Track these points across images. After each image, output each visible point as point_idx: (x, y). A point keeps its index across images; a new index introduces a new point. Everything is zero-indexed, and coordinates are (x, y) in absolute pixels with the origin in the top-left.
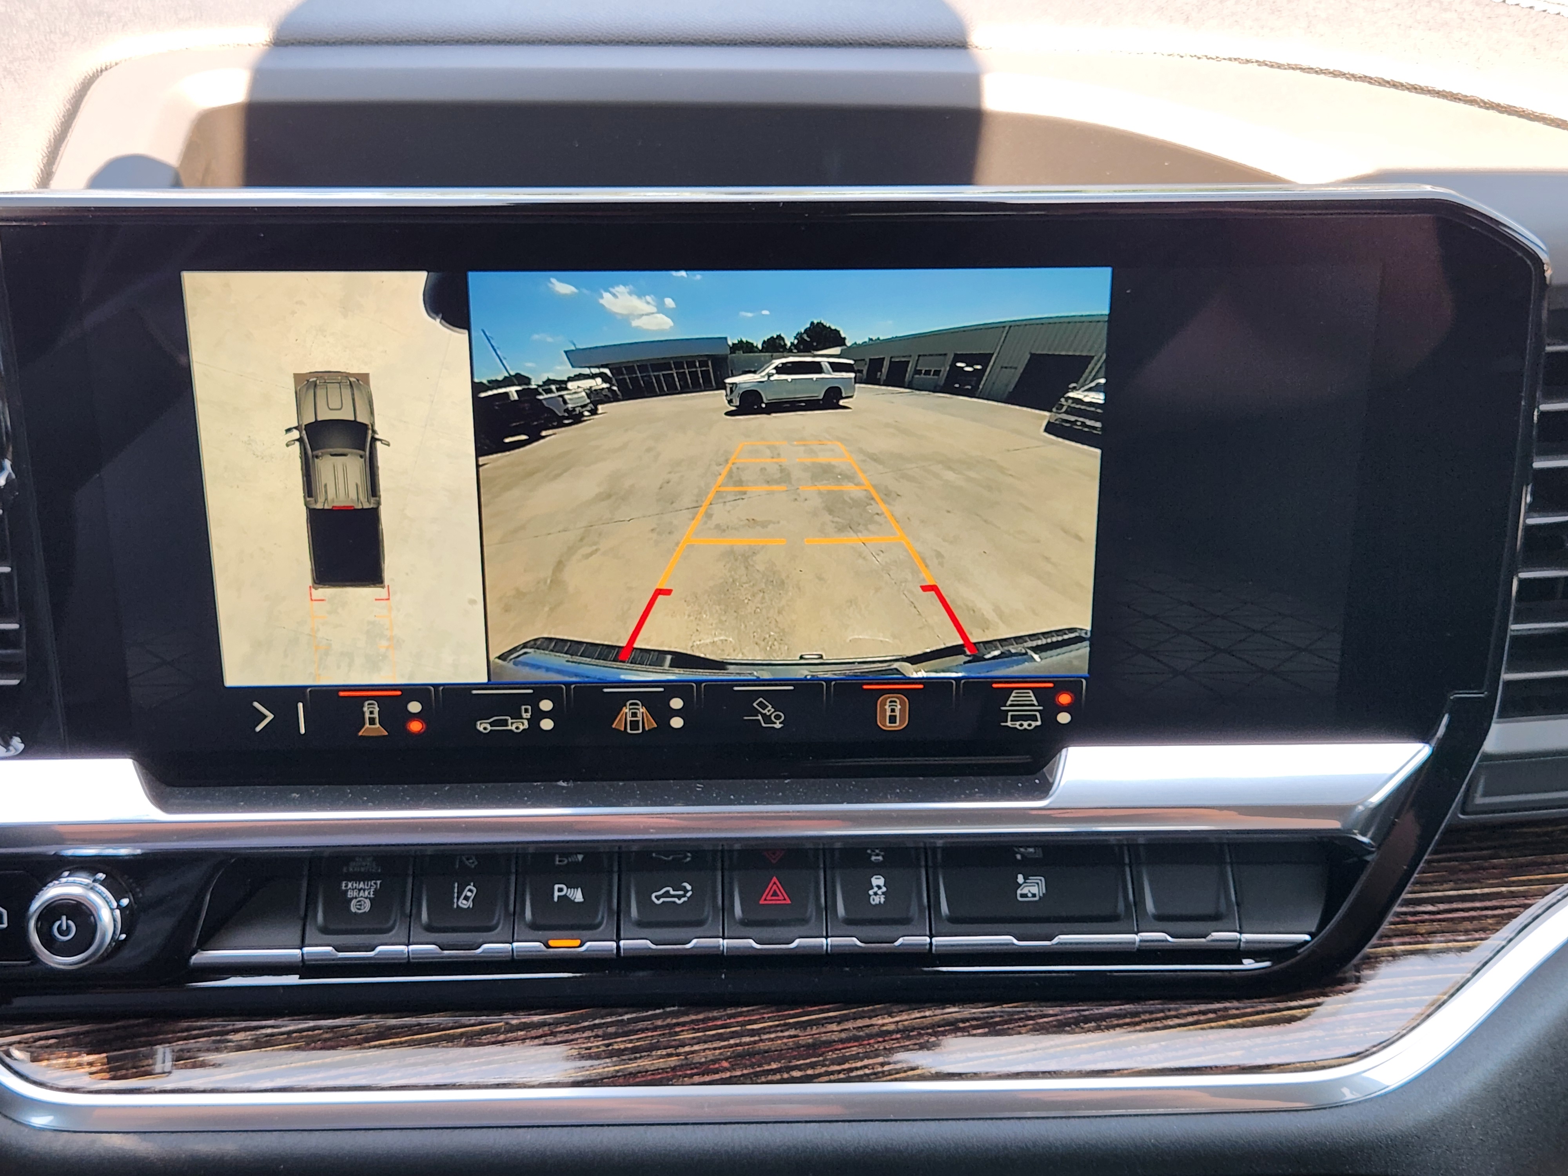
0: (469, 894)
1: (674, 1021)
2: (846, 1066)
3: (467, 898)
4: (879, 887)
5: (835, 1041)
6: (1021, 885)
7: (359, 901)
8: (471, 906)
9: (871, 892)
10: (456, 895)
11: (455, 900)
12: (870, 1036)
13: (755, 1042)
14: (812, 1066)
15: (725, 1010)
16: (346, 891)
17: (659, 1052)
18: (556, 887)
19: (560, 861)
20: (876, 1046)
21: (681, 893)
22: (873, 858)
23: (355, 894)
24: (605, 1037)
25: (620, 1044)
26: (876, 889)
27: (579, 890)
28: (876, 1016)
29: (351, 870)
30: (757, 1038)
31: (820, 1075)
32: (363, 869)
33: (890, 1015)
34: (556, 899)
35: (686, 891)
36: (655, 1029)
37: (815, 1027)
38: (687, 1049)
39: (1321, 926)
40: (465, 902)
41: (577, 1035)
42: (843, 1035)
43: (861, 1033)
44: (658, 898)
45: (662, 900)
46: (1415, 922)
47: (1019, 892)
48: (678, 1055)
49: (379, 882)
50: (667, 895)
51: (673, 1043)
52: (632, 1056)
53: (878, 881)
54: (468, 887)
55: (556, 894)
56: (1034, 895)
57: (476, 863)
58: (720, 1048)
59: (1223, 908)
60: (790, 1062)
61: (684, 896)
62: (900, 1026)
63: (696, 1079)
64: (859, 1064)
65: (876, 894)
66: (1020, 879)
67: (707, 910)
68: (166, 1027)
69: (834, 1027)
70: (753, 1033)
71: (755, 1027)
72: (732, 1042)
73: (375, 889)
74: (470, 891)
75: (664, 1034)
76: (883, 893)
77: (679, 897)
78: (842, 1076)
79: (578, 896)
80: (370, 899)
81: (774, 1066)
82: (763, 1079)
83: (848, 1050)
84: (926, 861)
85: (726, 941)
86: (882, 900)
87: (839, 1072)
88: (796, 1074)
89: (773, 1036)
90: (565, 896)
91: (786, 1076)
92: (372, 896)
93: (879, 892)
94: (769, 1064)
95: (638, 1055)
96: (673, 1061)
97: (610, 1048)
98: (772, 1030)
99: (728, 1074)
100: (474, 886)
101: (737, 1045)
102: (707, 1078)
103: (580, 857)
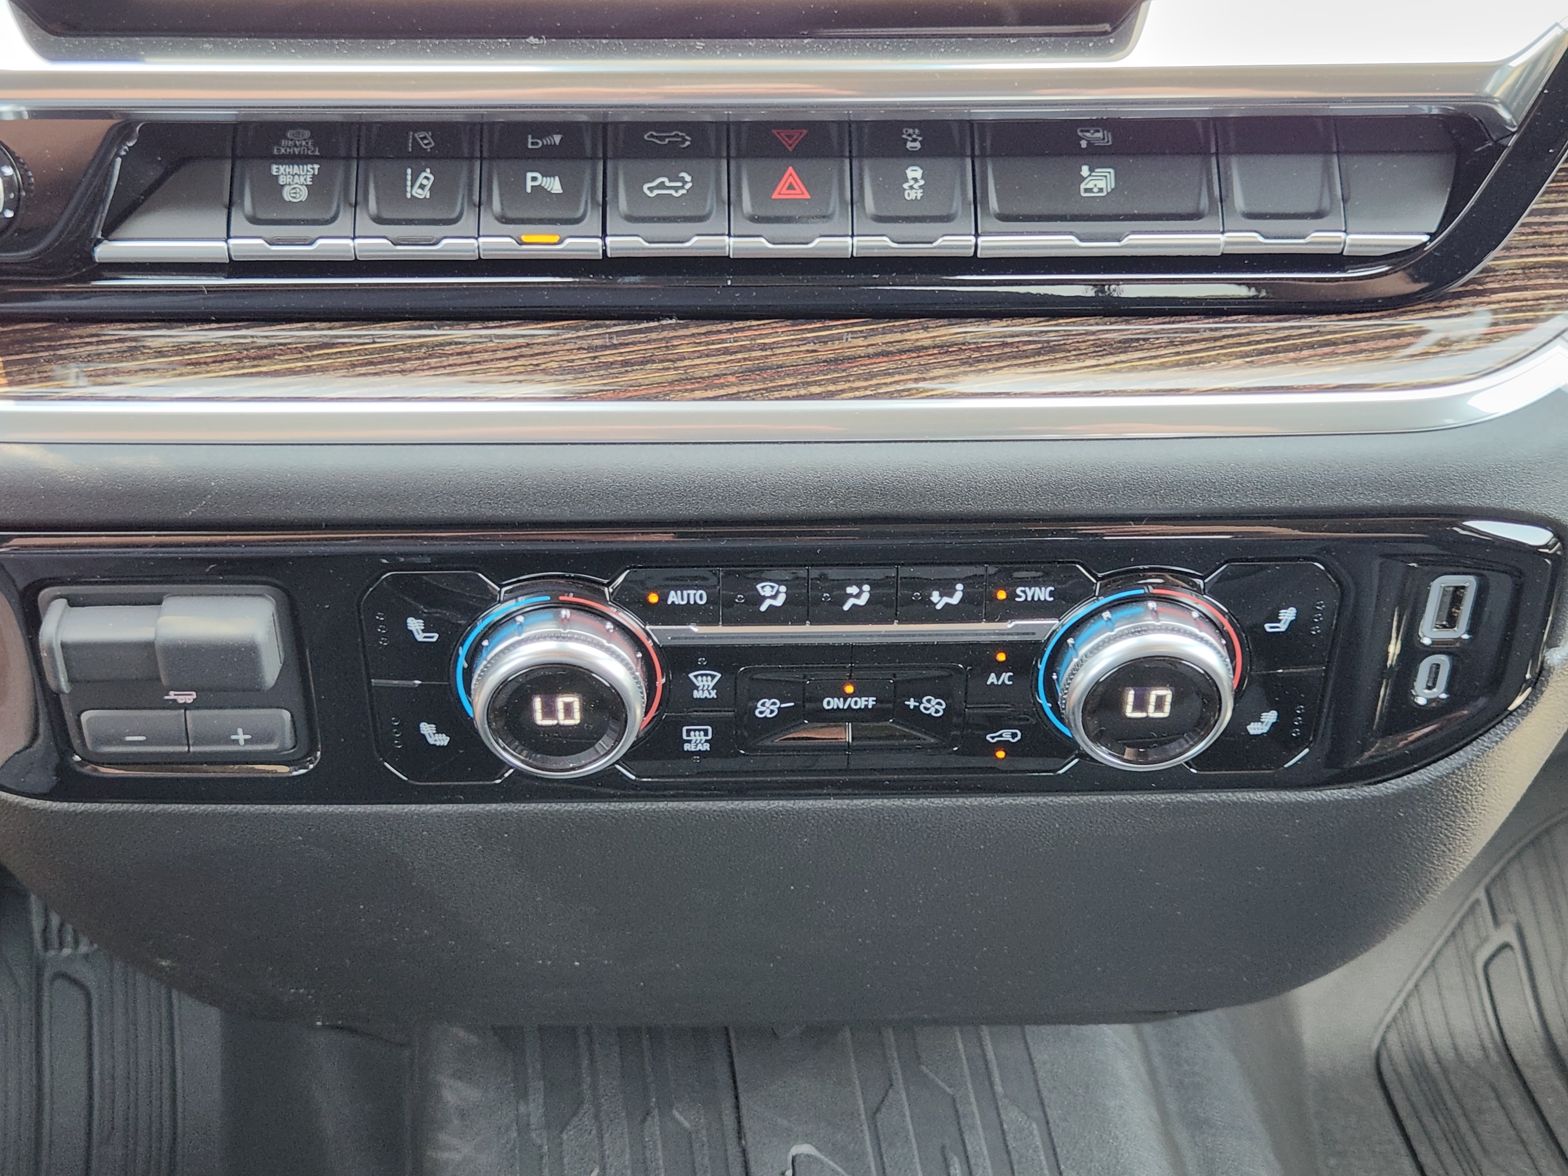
0: (425, 182)
1: (671, 334)
2: (874, 382)
3: (422, 187)
4: (916, 180)
5: (860, 357)
6: (1085, 179)
7: (294, 188)
8: (428, 196)
9: (906, 186)
10: (409, 183)
11: (409, 189)
12: (901, 352)
13: (766, 357)
14: (834, 381)
15: (731, 324)
16: (277, 176)
17: (654, 366)
18: (530, 175)
19: (533, 144)
20: (909, 362)
21: (679, 184)
22: (909, 145)
23: (289, 179)
24: (590, 349)
25: (608, 356)
26: (912, 182)
27: (557, 178)
28: (909, 331)
29: (283, 150)
30: (768, 353)
31: (843, 391)
32: (297, 151)
33: (926, 329)
34: (529, 190)
35: (685, 182)
36: (649, 342)
37: (837, 342)
38: (687, 363)
39: (1442, 226)
40: (420, 191)
41: (557, 348)
42: (871, 350)
43: (892, 349)
44: (651, 189)
45: (656, 192)
46: (1551, 233)
47: (1083, 186)
48: (676, 369)
49: (316, 167)
50: (662, 186)
51: (670, 357)
52: (623, 370)
53: (914, 172)
54: (424, 174)
55: (529, 184)
56: (1101, 190)
57: (433, 144)
58: (725, 362)
59: (1326, 204)
60: (807, 377)
61: (682, 187)
62: (938, 341)
63: (698, 394)
64: (889, 380)
65: (911, 187)
66: (1085, 171)
67: (710, 202)
68: (73, 332)
69: (860, 342)
70: (763, 347)
71: (767, 341)
72: (739, 356)
73: (314, 175)
74: (427, 177)
75: (659, 348)
76: (921, 187)
77: (676, 189)
78: (868, 392)
79: (555, 185)
80: (307, 186)
81: (789, 381)
82: (776, 394)
83: (875, 366)
84: (973, 149)
85: (732, 239)
86: (919, 195)
87: (866, 388)
88: (815, 390)
89: (787, 350)
90: (540, 185)
91: (802, 392)
92: (310, 183)
93: (916, 186)
94: (783, 378)
95: (629, 369)
96: (671, 375)
97: (597, 361)
98: (786, 345)
99: (734, 390)
100: (431, 173)
101: (745, 359)
102: (710, 394)
103: (557, 139)
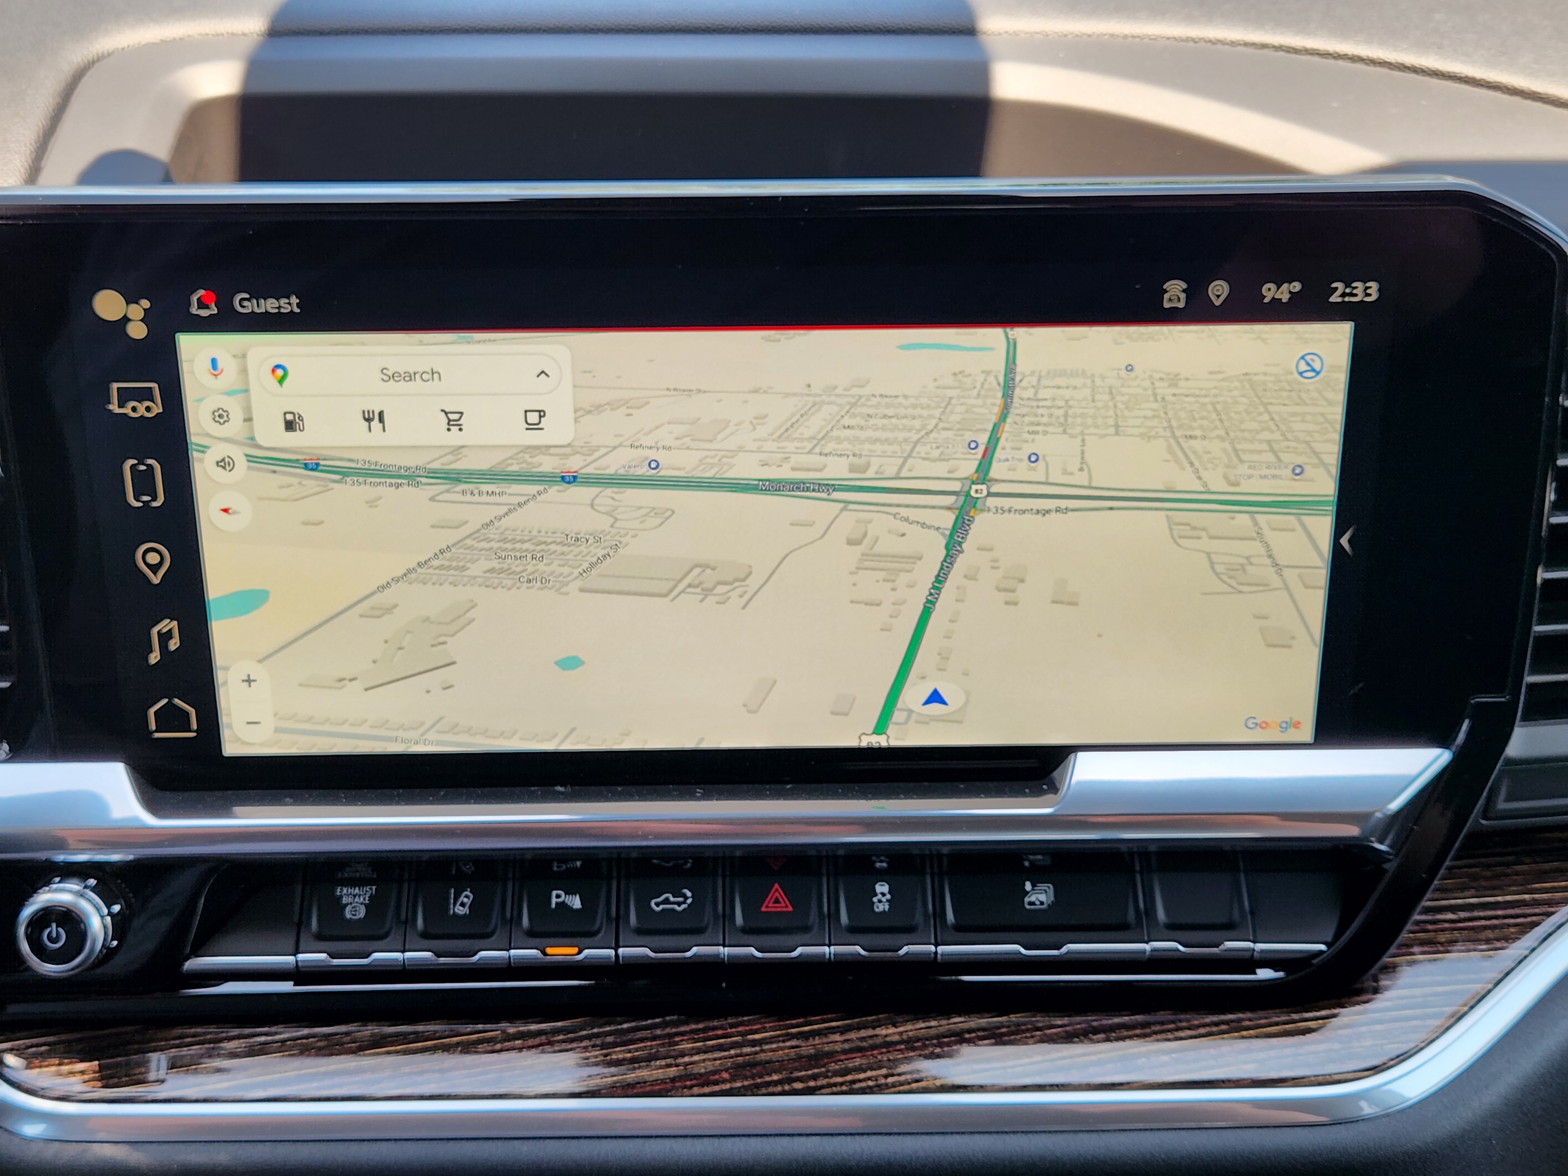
0: (466, 900)
1: (674, 1030)
2: (849, 1078)
3: (463, 905)
4: (883, 895)
5: (837, 1052)
6: (1027, 893)
7: (353, 907)
8: (468, 913)
9: (875, 899)
10: (452, 901)
11: (452, 906)
12: (873, 1047)
13: (756, 1053)
14: (814, 1077)
15: (726, 1019)
16: (341, 897)
17: (658, 1063)
18: (554, 893)
19: (558, 867)
20: (879, 1057)
21: (681, 899)
22: (878, 865)
23: (350, 900)
24: (603, 1046)
25: (619, 1054)
26: (880, 896)
27: (578, 896)
28: (880, 1026)
29: (346, 875)
30: (757, 1048)
31: (822, 1087)
32: (358, 875)
33: (895, 1025)
34: (553, 906)
35: (686, 898)
36: (654, 1038)
37: (817, 1038)
38: (687, 1059)
39: (1337, 936)
40: (461, 908)
41: (574, 1045)
42: (846, 1046)
43: (864, 1044)
44: (657, 904)
45: (661, 907)
46: (1435, 931)
47: (1027, 900)
48: (677, 1066)
49: (374, 888)
50: (666, 901)
51: (672, 1053)
52: (631, 1066)
53: (882, 888)
54: (465, 893)
55: (554, 900)
56: (1042, 903)
57: (473, 869)
58: (720, 1059)
59: (1236, 916)
60: (791, 1073)
61: (684, 903)
62: (905, 1037)
63: (696, 1090)
64: (862, 1076)
65: (880, 901)
66: (1028, 886)
67: (708, 918)
68: (160, 1035)
69: (837, 1037)
70: (754, 1043)
71: (757, 1036)
72: (732, 1052)
73: (372, 894)
74: (467, 897)
75: (663, 1044)
76: (888, 901)
77: (679, 904)
78: (844, 1088)
79: (576, 902)
80: (365, 904)
81: (775, 1077)
82: (764, 1091)
83: (850, 1061)
84: (932, 868)
85: (726, 949)
86: (887, 907)
87: (842, 1084)
88: (798, 1086)
89: (774, 1046)
90: (564, 902)
91: (787, 1087)
92: (367, 902)
93: (884, 899)
94: (770, 1075)
95: (636, 1065)
96: (672, 1072)
97: (609, 1058)
98: (773, 1040)
99: (727, 1086)
100: (470, 892)
101: (737, 1056)
102: (707, 1090)
103: (578, 864)
